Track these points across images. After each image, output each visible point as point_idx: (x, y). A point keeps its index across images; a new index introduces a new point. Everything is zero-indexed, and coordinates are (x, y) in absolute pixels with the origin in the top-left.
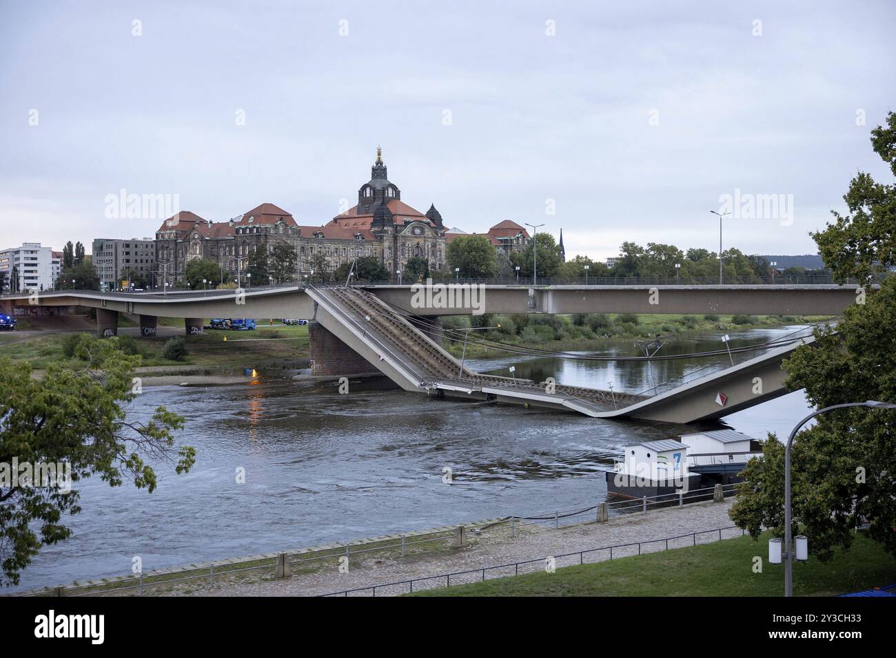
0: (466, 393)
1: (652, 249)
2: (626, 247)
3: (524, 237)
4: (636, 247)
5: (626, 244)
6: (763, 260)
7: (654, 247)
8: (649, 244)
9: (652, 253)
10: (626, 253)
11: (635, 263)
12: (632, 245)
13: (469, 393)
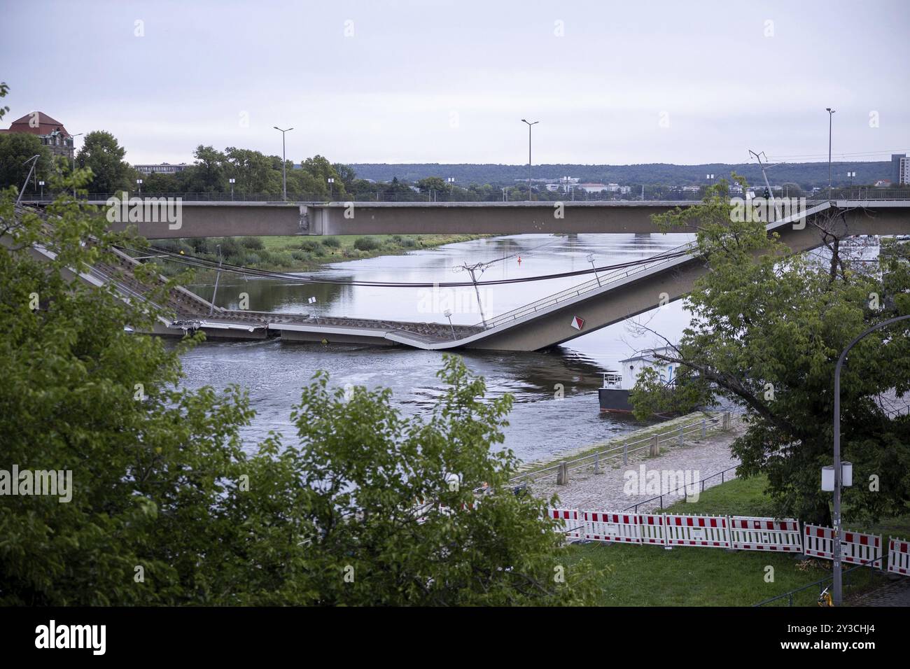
0: (246, 331)
1: (231, 156)
2: (204, 152)
3: (62, 136)
4: (214, 153)
5: (201, 148)
6: (349, 171)
7: (235, 153)
8: (228, 149)
9: (231, 160)
10: (202, 161)
11: (216, 173)
12: (209, 149)
13: (251, 330)
